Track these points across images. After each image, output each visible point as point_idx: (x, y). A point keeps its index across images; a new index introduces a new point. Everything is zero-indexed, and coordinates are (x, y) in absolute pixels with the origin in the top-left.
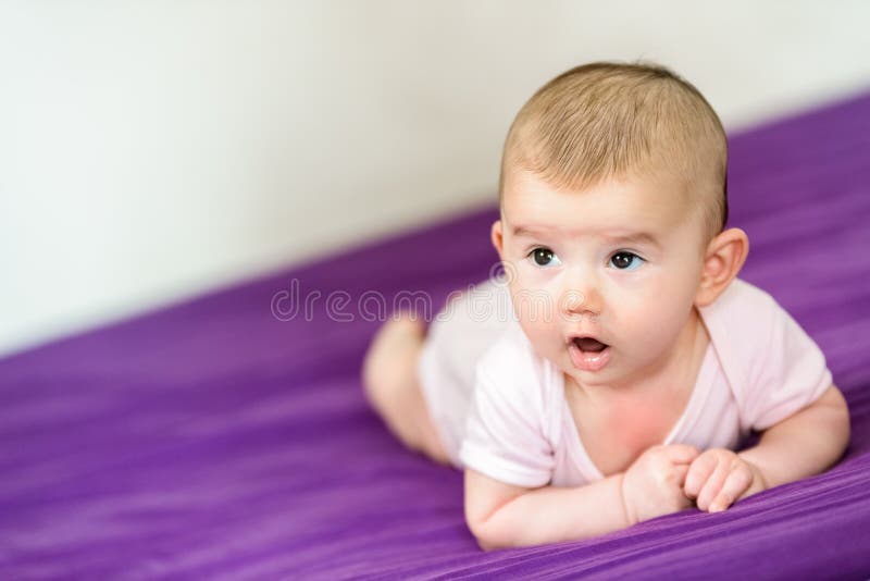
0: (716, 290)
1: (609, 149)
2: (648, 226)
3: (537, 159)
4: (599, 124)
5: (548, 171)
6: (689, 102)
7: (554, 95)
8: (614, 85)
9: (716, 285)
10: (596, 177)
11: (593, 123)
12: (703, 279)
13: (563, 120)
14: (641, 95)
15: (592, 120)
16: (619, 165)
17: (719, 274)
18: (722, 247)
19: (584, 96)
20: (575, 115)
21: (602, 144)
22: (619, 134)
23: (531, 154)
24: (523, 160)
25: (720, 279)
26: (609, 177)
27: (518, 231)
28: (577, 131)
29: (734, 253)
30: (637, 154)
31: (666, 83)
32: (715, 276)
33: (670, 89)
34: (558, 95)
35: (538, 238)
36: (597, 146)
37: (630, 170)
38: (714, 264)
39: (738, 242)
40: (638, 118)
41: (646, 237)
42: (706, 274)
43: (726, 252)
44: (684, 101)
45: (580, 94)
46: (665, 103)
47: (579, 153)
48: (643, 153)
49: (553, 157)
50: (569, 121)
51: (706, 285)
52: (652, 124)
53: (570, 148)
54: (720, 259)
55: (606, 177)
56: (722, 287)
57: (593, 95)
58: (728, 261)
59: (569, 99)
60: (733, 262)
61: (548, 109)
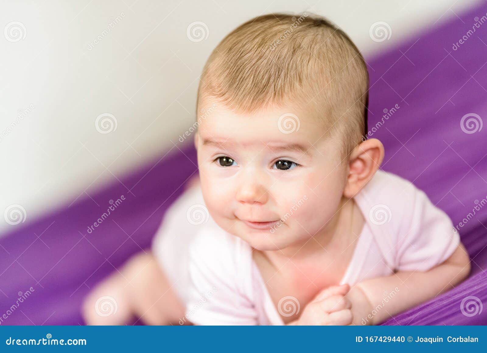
0: (361, 184)
1: (271, 80)
2: (300, 139)
3: (219, 87)
4: (265, 61)
5: (226, 96)
6: (337, 46)
7: (237, 38)
8: (280, 32)
9: (359, 180)
10: (261, 101)
11: (261, 61)
12: (349, 176)
13: (240, 58)
14: (299, 40)
15: (260, 58)
16: (279, 94)
17: (363, 171)
18: (363, 153)
19: (257, 40)
20: (249, 55)
21: (266, 77)
22: (279, 70)
23: (215, 84)
24: (210, 87)
25: (362, 176)
26: (270, 103)
27: (206, 142)
28: (249, 67)
29: (373, 157)
30: (291, 85)
31: (321, 30)
32: (359, 174)
33: (323, 35)
34: (239, 39)
35: (221, 148)
36: (263, 78)
37: (286, 97)
38: (358, 165)
39: (376, 149)
40: (294, 58)
41: (299, 147)
42: (351, 172)
43: (367, 156)
44: (332, 45)
45: (254, 39)
46: (318, 46)
47: (249, 83)
48: (297, 84)
49: (230, 86)
50: (243, 59)
51: (351, 180)
52: (305, 62)
53: (243, 80)
54: (363, 161)
55: (268, 103)
56: (365, 181)
57: (263, 39)
58: (369, 163)
59: (245, 42)
60: (373, 162)
61: (230, 49)
